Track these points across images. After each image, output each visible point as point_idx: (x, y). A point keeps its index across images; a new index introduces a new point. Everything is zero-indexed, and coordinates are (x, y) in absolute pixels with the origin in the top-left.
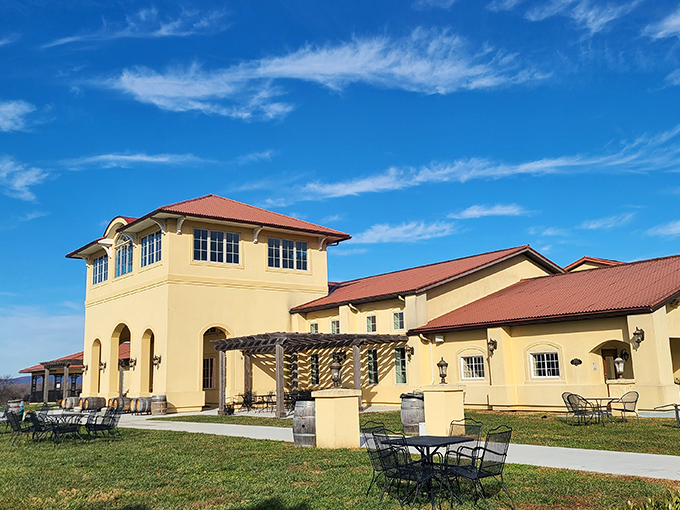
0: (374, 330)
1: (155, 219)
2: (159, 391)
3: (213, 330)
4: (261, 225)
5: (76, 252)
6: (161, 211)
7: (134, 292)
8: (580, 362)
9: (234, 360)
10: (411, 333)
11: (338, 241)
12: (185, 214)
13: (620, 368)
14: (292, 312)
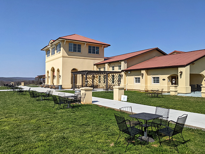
0: (114, 70)
1: (59, 40)
2: (60, 84)
3: (74, 69)
4: (87, 42)
5: (43, 49)
6: (60, 38)
7: (55, 59)
8: (165, 80)
9: (79, 77)
10: (123, 71)
11: (107, 46)
12: (66, 39)
13: (174, 82)
14: (94, 65)
